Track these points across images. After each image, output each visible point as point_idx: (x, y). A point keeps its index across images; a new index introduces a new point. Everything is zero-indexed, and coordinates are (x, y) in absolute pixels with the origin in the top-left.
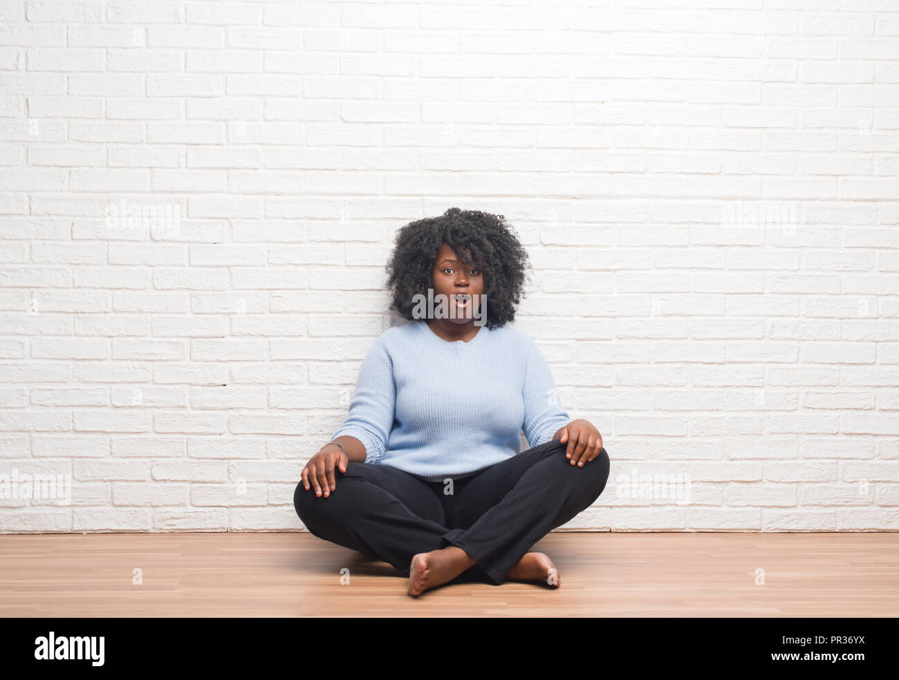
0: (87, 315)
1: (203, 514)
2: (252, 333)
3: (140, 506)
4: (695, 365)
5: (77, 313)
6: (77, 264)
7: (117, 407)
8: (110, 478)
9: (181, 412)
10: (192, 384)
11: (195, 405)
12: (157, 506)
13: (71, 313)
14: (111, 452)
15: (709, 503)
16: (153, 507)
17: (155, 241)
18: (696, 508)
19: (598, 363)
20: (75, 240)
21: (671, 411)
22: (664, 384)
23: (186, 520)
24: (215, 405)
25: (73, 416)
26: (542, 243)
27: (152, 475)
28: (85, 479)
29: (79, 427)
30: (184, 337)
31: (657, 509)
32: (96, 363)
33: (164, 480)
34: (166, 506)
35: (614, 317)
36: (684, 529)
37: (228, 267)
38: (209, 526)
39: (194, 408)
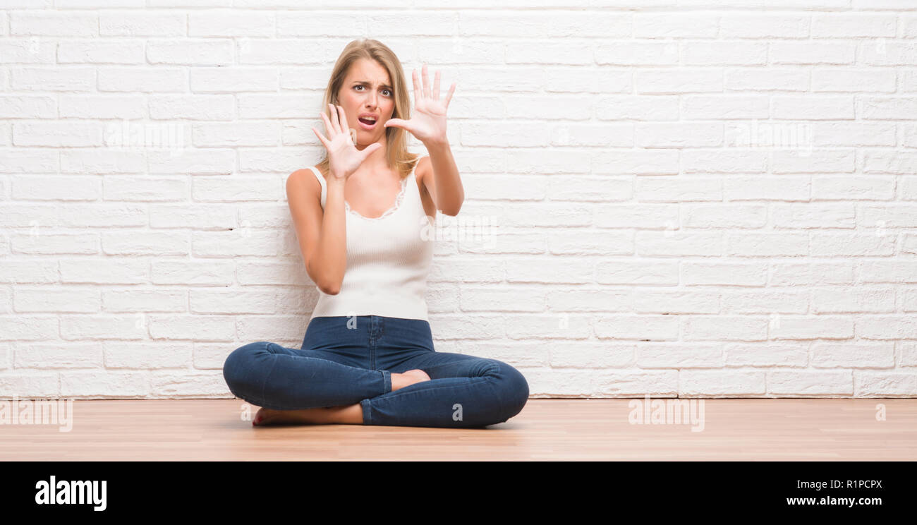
0: (74, 149)
1: (207, 378)
2: (263, 170)
3: (136, 369)
4: (774, 204)
5: (63, 147)
6: (62, 92)
7: (109, 255)
8: (101, 337)
9: (184, 260)
10: (194, 229)
11: (198, 253)
12: (155, 369)
13: (56, 147)
14: (102, 307)
15: (792, 364)
16: (151, 369)
17: (150, 63)
18: (778, 370)
19: (662, 202)
20: (60, 64)
21: (748, 257)
22: (740, 225)
23: (190, 384)
24: (220, 253)
25: (59, 265)
26: (597, 63)
27: (149, 333)
28: (74, 338)
29: (66, 278)
30: (185, 174)
31: (731, 372)
32: (84, 204)
33: (163, 339)
34: (164, 368)
35: (680, 148)
36: (764, 394)
37: (234, 93)
38: (213, 391)
39: (196, 256)
